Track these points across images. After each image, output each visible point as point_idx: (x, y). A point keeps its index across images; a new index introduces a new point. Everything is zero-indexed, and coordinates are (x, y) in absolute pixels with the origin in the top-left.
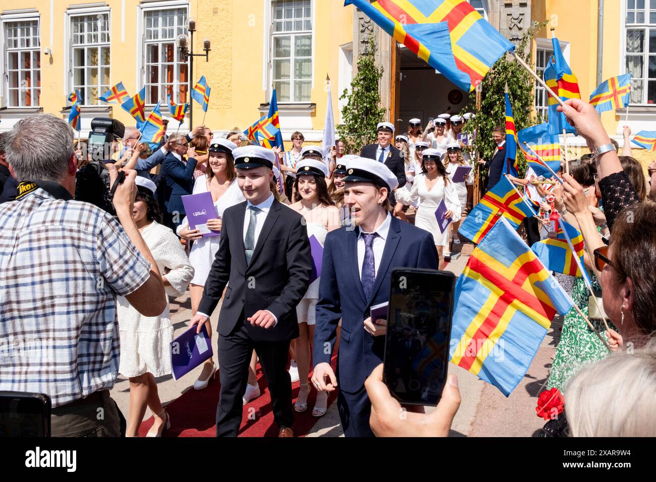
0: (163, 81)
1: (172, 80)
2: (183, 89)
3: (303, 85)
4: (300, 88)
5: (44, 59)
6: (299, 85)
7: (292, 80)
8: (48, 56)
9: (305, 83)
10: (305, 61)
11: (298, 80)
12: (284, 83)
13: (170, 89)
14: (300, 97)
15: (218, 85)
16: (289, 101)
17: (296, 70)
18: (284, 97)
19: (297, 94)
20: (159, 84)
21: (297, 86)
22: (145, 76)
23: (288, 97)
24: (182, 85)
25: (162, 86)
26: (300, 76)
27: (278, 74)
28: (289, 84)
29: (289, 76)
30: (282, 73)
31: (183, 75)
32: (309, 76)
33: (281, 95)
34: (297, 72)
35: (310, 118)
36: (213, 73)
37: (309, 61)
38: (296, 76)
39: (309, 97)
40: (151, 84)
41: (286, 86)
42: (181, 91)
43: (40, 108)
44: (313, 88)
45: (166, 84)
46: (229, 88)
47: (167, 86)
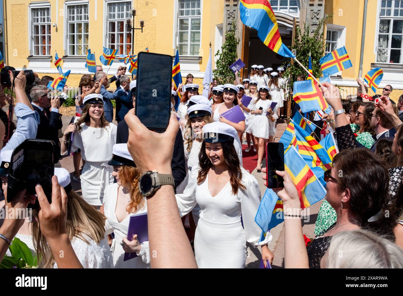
0: (118, 42)
1: (122, 42)
3: (195, 46)
4: (194, 48)
5: (53, 29)
7: (189, 43)
8: (55, 27)
9: (196, 45)
10: (197, 32)
11: (192, 43)
12: (185, 45)
13: (122, 47)
14: (193, 52)
15: (148, 45)
16: (187, 55)
17: (191, 37)
18: (184, 52)
19: (192, 51)
20: (116, 44)
21: (192, 47)
22: (108, 39)
23: (187, 53)
24: (128, 45)
26: (194, 41)
27: (181, 40)
28: (187, 45)
29: (187, 41)
30: (184, 39)
31: (129, 39)
32: (199, 41)
33: (183, 51)
34: (192, 39)
35: (198, 65)
36: (145, 38)
37: (199, 33)
38: (191, 41)
39: (198, 53)
40: (111, 44)
41: (186, 46)
42: (128, 48)
43: (51, 56)
44: (200, 48)
45: (119, 44)
46: (154, 47)
47: (119, 45)
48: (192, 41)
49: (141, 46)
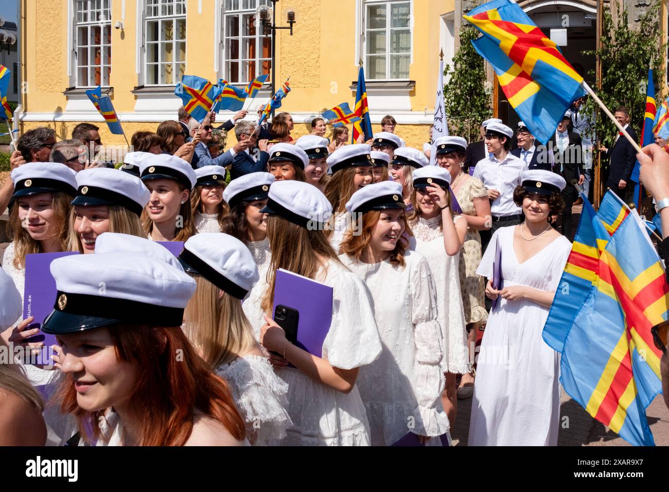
0: (244, 56)
1: (254, 57)
2: (266, 65)
3: (401, 60)
4: (398, 63)
5: (115, 34)
6: (396, 60)
7: (388, 54)
8: (120, 30)
9: (403, 57)
10: (403, 32)
11: (395, 54)
12: (379, 57)
13: (253, 65)
14: (396, 73)
16: (385, 78)
17: (392, 42)
18: (379, 73)
19: (394, 70)
20: (240, 60)
21: (394, 61)
22: (224, 51)
23: (384, 74)
24: (266, 61)
25: (243, 62)
26: (398, 49)
27: (372, 47)
28: (384, 58)
29: (384, 50)
30: (378, 46)
31: (267, 50)
32: (408, 49)
33: (377, 71)
34: (394, 46)
35: (408, 98)
36: (299, 47)
37: (408, 32)
38: (392, 49)
39: (407, 73)
40: (230, 60)
41: (381, 60)
42: (264, 67)
43: (111, 88)
44: (412, 63)
45: (248, 60)
46: (317, 64)
47: (248, 62)
48: (395, 49)
49: (292, 62)
